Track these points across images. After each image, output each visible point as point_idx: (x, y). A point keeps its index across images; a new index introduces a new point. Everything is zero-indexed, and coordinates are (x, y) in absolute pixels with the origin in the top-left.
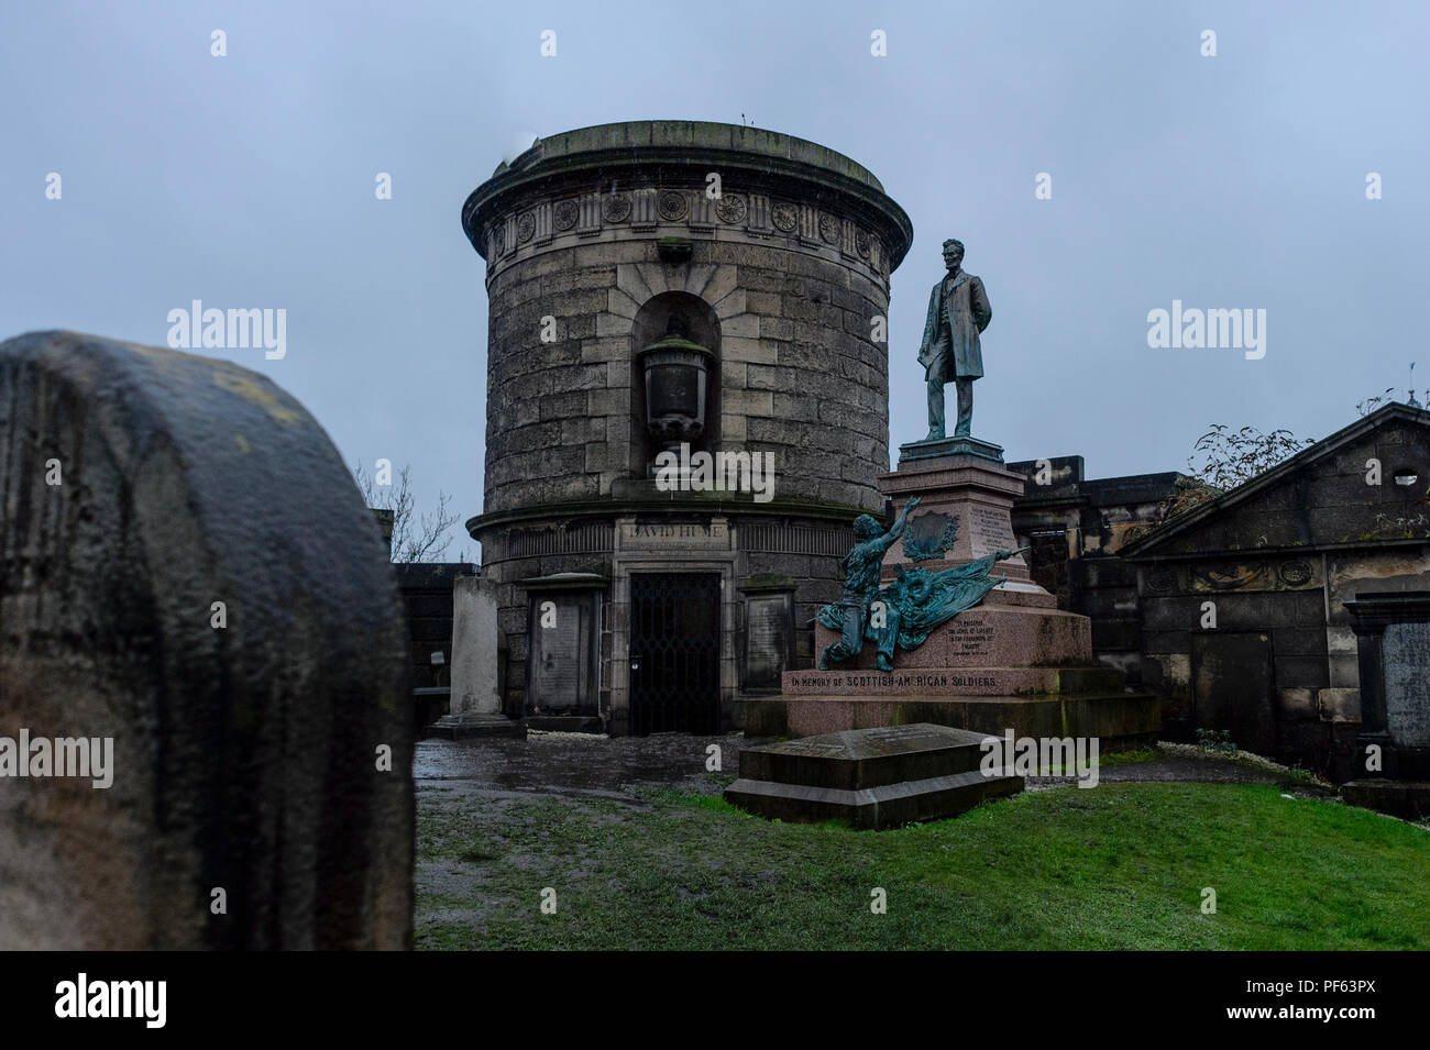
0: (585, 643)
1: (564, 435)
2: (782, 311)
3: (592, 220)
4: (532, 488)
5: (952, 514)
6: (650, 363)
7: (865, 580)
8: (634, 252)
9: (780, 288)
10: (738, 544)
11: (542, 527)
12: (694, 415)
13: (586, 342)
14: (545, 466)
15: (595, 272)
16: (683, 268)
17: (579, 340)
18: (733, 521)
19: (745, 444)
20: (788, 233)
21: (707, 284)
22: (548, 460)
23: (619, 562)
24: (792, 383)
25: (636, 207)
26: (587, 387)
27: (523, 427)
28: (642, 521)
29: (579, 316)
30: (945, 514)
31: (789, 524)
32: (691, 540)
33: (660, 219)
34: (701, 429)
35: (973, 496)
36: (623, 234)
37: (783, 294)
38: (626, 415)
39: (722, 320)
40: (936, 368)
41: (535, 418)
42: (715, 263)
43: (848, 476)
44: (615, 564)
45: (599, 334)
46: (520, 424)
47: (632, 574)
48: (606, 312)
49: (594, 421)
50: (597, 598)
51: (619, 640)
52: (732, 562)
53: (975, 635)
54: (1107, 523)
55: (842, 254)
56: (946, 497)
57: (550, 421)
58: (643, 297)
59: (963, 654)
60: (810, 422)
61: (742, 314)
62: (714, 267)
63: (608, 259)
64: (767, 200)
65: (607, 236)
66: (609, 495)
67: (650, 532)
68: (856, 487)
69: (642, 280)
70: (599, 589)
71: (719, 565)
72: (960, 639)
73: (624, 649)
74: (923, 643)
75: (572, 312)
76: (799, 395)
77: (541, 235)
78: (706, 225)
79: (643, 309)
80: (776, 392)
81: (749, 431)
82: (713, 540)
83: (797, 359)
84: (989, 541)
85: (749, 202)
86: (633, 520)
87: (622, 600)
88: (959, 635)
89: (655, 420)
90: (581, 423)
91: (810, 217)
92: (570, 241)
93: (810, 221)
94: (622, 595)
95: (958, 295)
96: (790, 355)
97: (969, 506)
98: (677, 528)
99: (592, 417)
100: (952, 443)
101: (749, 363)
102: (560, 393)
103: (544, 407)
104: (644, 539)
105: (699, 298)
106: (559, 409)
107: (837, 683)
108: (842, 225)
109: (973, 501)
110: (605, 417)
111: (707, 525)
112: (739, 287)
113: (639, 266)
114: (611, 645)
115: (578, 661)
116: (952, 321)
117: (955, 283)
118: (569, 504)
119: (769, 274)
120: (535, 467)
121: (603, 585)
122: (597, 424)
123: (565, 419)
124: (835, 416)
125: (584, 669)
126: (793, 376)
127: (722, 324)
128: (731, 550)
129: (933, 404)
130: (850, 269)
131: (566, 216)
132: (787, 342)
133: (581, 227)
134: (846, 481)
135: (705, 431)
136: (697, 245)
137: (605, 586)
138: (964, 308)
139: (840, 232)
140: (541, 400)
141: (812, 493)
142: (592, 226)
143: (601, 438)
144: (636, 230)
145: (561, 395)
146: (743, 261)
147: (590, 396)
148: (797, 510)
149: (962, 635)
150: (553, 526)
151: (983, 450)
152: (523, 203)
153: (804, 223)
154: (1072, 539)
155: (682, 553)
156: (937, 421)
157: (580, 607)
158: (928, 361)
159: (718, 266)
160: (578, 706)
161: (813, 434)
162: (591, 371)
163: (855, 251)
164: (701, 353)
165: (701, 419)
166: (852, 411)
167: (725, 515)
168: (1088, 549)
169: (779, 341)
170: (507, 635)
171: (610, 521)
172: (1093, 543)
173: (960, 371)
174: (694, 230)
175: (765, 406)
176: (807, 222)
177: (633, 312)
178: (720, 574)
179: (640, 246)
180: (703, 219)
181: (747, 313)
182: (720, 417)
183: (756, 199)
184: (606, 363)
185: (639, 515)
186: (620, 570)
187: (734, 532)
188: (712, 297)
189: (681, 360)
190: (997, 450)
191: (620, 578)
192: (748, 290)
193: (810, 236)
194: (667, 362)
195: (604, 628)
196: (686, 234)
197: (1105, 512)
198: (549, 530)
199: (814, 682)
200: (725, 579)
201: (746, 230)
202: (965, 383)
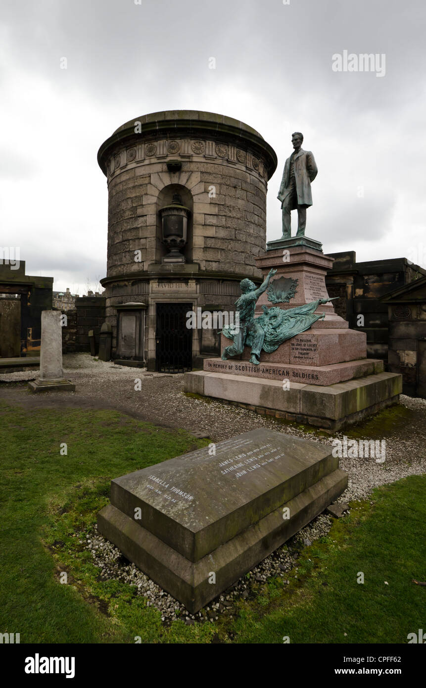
0: (138, 330)
1: (131, 246)
2: (220, 191)
3: (141, 156)
4: (119, 268)
5: (295, 278)
6: (163, 214)
7: (246, 314)
8: (158, 168)
9: (219, 181)
10: (200, 291)
11: (122, 284)
12: (182, 236)
13: (138, 207)
14: (124, 259)
15: (142, 178)
16: (177, 174)
17: (136, 207)
18: (198, 281)
19: (203, 248)
20: (223, 158)
21: (188, 180)
22: (125, 257)
23: (151, 298)
24: (224, 223)
25: (158, 149)
26: (139, 226)
27: (116, 244)
28: (160, 281)
29: (136, 197)
30: (290, 278)
31: (222, 283)
32: (181, 289)
33: (168, 153)
34: (185, 243)
35: (305, 268)
36: (154, 160)
37: (220, 184)
38: (154, 237)
39: (194, 195)
40: (287, 201)
41: (120, 240)
42: (191, 171)
43: (248, 262)
44: (150, 299)
45: (144, 204)
46: (116, 243)
47: (156, 303)
48: (146, 194)
49: (142, 240)
50: (142, 313)
51: (151, 330)
52: (197, 299)
53: (306, 347)
54: (367, 283)
55: (246, 167)
56: (291, 269)
57: (126, 240)
58: (161, 187)
59: (299, 357)
60: (232, 240)
61: (202, 193)
62: (191, 173)
63: (147, 172)
64: (214, 144)
65: (147, 162)
66: (147, 271)
67: (164, 286)
68: (251, 267)
69: (161, 180)
70: (143, 309)
71: (192, 300)
72: (297, 349)
73: (153, 334)
74: (276, 350)
75: (134, 195)
76: (227, 228)
77: (122, 164)
78: (188, 155)
79: (161, 192)
80: (217, 226)
81: (205, 243)
82: (190, 289)
83: (226, 212)
84: (314, 293)
85: (206, 144)
86: (156, 281)
87: (152, 314)
88: (297, 347)
89: (165, 239)
90: (137, 241)
91: (233, 151)
92: (133, 165)
93: (233, 152)
94: (152, 312)
95: (300, 161)
96: (223, 210)
97: (304, 274)
98: (174, 284)
99: (141, 238)
100: (294, 240)
101: (205, 214)
102: (129, 229)
103: (124, 234)
104: (161, 288)
105: (184, 186)
106: (129, 236)
107: (230, 368)
108: (247, 155)
109: (306, 271)
110: (146, 238)
111: (187, 283)
112: (201, 181)
113: (160, 174)
114: (148, 332)
115: (136, 338)
116: (296, 175)
117: (298, 155)
118: (133, 275)
119: (214, 175)
120: (121, 260)
121: (145, 308)
122: (143, 241)
123: (131, 240)
124: (243, 237)
125: (137, 341)
126: (224, 220)
127: (194, 197)
128: (197, 293)
129: (285, 220)
130: (250, 174)
131: (131, 156)
132: (222, 205)
133: (137, 159)
134: (247, 265)
135: (187, 243)
136: (184, 164)
137: (146, 308)
138: (302, 168)
139: (246, 158)
140: (123, 232)
141: (232, 270)
142: (141, 158)
143: (145, 247)
144: (159, 158)
145: (130, 230)
146: (203, 170)
147: (140, 230)
148: (225, 277)
149: (299, 347)
150: (126, 283)
151: (312, 244)
152: (115, 152)
153: (230, 153)
154: (349, 290)
155: (176, 295)
156: (287, 229)
157: (136, 317)
158: (283, 198)
159: (192, 172)
160: (135, 356)
161: (232, 243)
162: (141, 219)
163: (252, 166)
164: (185, 210)
165: (184, 238)
166: (250, 235)
167: (194, 279)
168: (357, 295)
169: (219, 204)
170: (112, 326)
171: (147, 281)
172: (359, 292)
173: (300, 202)
174: (183, 157)
175: (211, 232)
176: (231, 153)
177: (157, 193)
178: (192, 304)
179: (160, 165)
180: (186, 152)
181: (204, 192)
182: (192, 238)
183: (209, 143)
184: (146, 215)
185: (159, 279)
186: (152, 302)
187: (198, 286)
188: (189, 186)
189: (176, 213)
190: (319, 244)
191: (151, 305)
192: (205, 182)
193: (233, 159)
194: (170, 214)
195: (145, 325)
196: (179, 159)
197: (366, 278)
198: (126, 285)
199: (219, 366)
200: (194, 306)
201: (205, 157)
202: (302, 209)
